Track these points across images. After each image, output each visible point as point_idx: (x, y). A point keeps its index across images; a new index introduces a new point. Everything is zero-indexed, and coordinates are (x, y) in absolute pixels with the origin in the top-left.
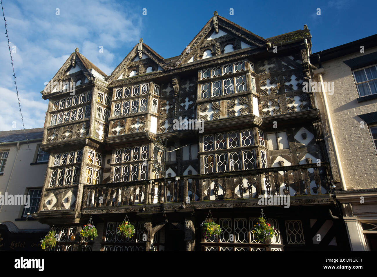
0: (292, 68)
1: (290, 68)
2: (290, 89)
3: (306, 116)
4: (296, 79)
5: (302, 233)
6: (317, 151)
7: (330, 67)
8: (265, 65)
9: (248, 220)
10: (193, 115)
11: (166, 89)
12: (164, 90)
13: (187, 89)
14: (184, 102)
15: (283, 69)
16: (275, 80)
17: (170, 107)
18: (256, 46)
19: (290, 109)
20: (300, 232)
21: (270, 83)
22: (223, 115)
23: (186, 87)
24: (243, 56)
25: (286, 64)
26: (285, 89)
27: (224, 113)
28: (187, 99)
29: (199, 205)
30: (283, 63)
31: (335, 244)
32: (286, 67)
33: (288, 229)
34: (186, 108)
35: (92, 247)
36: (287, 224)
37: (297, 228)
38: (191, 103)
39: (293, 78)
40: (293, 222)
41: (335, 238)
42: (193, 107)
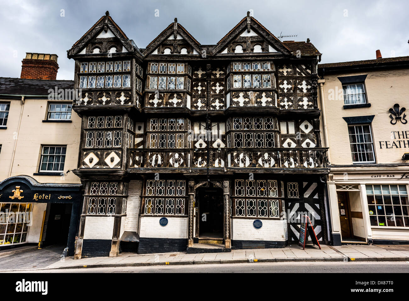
0: (304, 75)
1: (302, 75)
2: (301, 91)
3: (312, 113)
4: (306, 85)
5: (298, 191)
6: (314, 138)
7: (328, 79)
8: (284, 68)
9: (267, 181)
10: (224, 99)
11: (197, 71)
12: (196, 72)
13: (218, 76)
14: (215, 86)
15: (297, 74)
16: (291, 82)
17: (203, 89)
18: (282, 52)
19: (301, 107)
20: (296, 190)
21: (287, 84)
22: (252, 103)
23: (217, 73)
24: (270, 58)
25: (300, 71)
26: (298, 91)
27: (253, 102)
28: (218, 84)
29: (237, 170)
30: (298, 70)
31: (317, 198)
32: (300, 74)
33: (288, 188)
34: (218, 92)
35: (127, 199)
36: (288, 185)
37: (294, 188)
38: (222, 88)
39: (304, 83)
40: (292, 184)
41: (317, 194)
42: (224, 92)
